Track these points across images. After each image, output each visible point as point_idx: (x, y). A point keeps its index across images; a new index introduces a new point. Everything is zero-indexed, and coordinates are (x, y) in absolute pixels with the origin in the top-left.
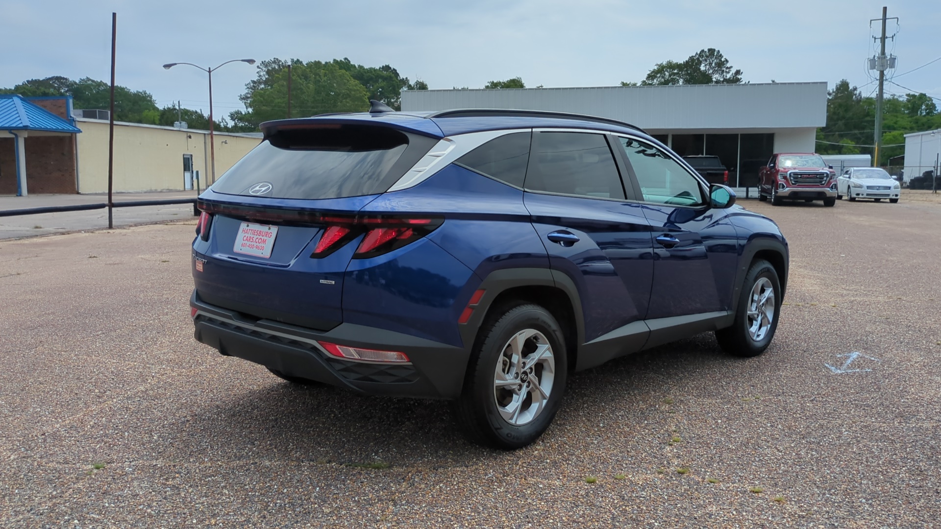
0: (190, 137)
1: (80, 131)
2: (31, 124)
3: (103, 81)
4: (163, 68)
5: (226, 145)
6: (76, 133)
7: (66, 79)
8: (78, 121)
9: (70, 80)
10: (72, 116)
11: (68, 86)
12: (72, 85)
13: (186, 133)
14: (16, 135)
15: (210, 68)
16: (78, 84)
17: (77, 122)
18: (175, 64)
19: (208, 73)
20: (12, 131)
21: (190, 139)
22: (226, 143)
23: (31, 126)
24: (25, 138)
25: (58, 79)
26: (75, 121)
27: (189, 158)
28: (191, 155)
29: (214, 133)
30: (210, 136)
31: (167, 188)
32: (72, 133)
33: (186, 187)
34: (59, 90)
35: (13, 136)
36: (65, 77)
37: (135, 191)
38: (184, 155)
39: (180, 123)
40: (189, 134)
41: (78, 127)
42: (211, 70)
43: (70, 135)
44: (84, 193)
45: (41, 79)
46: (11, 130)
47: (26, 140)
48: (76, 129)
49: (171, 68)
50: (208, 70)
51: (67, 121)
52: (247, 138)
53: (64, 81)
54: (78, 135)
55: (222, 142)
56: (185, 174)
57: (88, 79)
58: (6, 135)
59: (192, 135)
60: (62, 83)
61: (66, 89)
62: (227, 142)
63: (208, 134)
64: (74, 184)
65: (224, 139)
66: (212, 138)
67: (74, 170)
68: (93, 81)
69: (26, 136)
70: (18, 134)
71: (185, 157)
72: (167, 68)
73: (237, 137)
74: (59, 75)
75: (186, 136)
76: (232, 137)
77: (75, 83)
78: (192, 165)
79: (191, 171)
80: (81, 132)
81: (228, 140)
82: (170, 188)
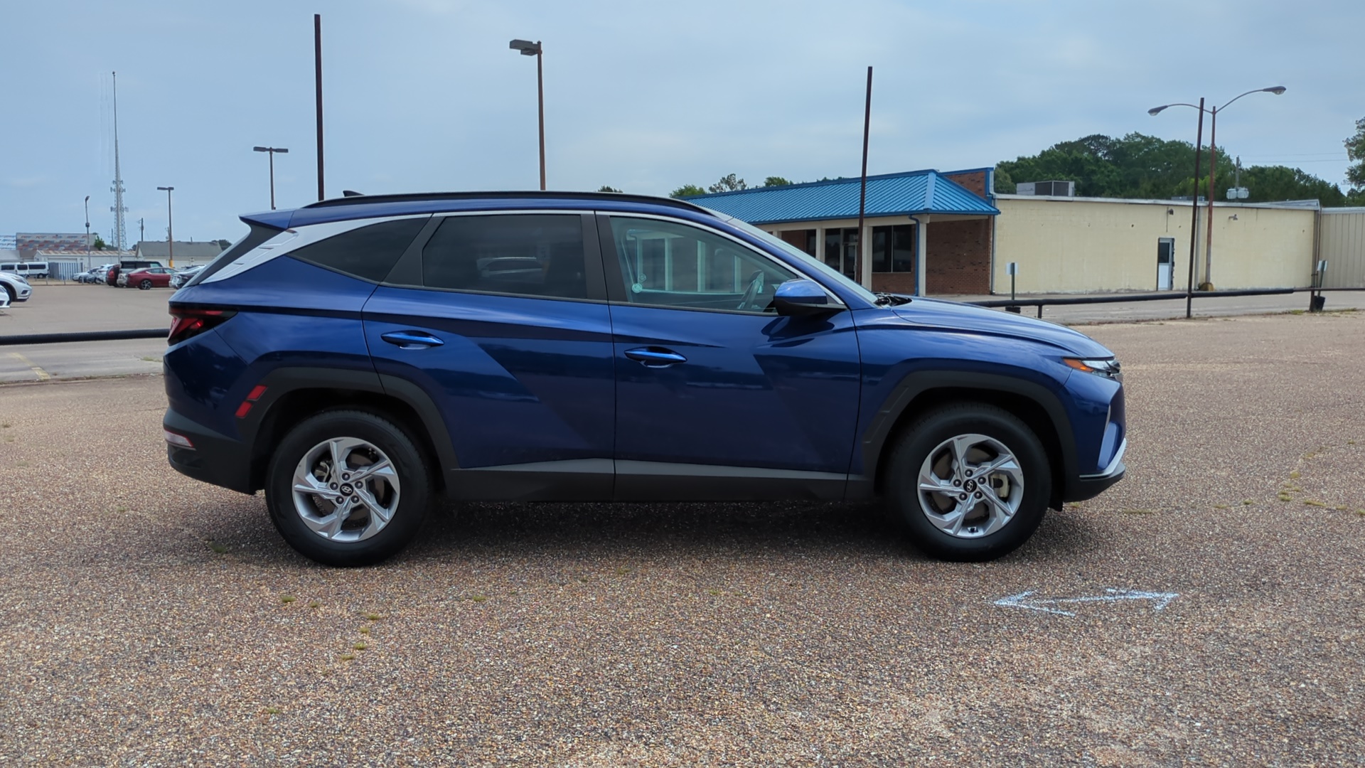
0: (1171, 212)
1: (998, 212)
2: (933, 206)
3: (1155, 136)
4: (1149, 114)
5: (1235, 221)
6: (994, 215)
7: (1106, 138)
8: (999, 199)
9: (1112, 139)
10: (991, 192)
11: (1108, 147)
12: (1114, 144)
13: (1166, 207)
14: (917, 220)
15: (1214, 108)
16: (1123, 143)
17: (996, 201)
18: (1166, 107)
19: (1211, 115)
20: (913, 216)
21: (1171, 215)
22: (1235, 218)
23: (934, 209)
24: (927, 224)
25: (1096, 138)
26: (994, 199)
27: (1169, 244)
28: (1173, 239)
29: (1215, 204)
30: (1207, 210)
31: (1127, 288)
32: (989, 216)
33: (1159, 286)
34: (1095, 153)
35: (914, 222)
36: (1105, 135)
37: (1076, 291)
38: (1159, 239)
39: (1237, 190)
40: (1170, 208)
41: (998, 208)
42: (1216, 110)
43: (987, 217)
44: (1000, 293)
45: (1073, 141)
46: (911, 215)
47: (929, 227)
48: (993, 210)
49: (1159, 113)
50: (1212, 110)
51: (986, 200)
52: (1278, 209)
53: (1104, 140)
54: (998, 217)
55: (1230, 218)
56: (1160, 267)
57: (1138, 135)
58: (906, 221)
59: (1175, 210)
60: (1100, 144)
61: (1105, 152)
62: (1237, 217)
63: (1203, 207)
64: (987, 281)
65: (1232, 213)
66: (1210, 212)
67: (988, 263)
68: (1143, 138)
69: (928, 222)
70: (919, 220)
71: (1161, 242)
72: (1154, 113)
73: (1257, 208)
74: (1096, 134)
75: (1166, 210)
76: (1250, 210)
77: (1119, 141)
78: (1173, 253)
79: (1170, 263)
80: (1000, 213)
81: (1240, 213)
82: (1133, 288)
